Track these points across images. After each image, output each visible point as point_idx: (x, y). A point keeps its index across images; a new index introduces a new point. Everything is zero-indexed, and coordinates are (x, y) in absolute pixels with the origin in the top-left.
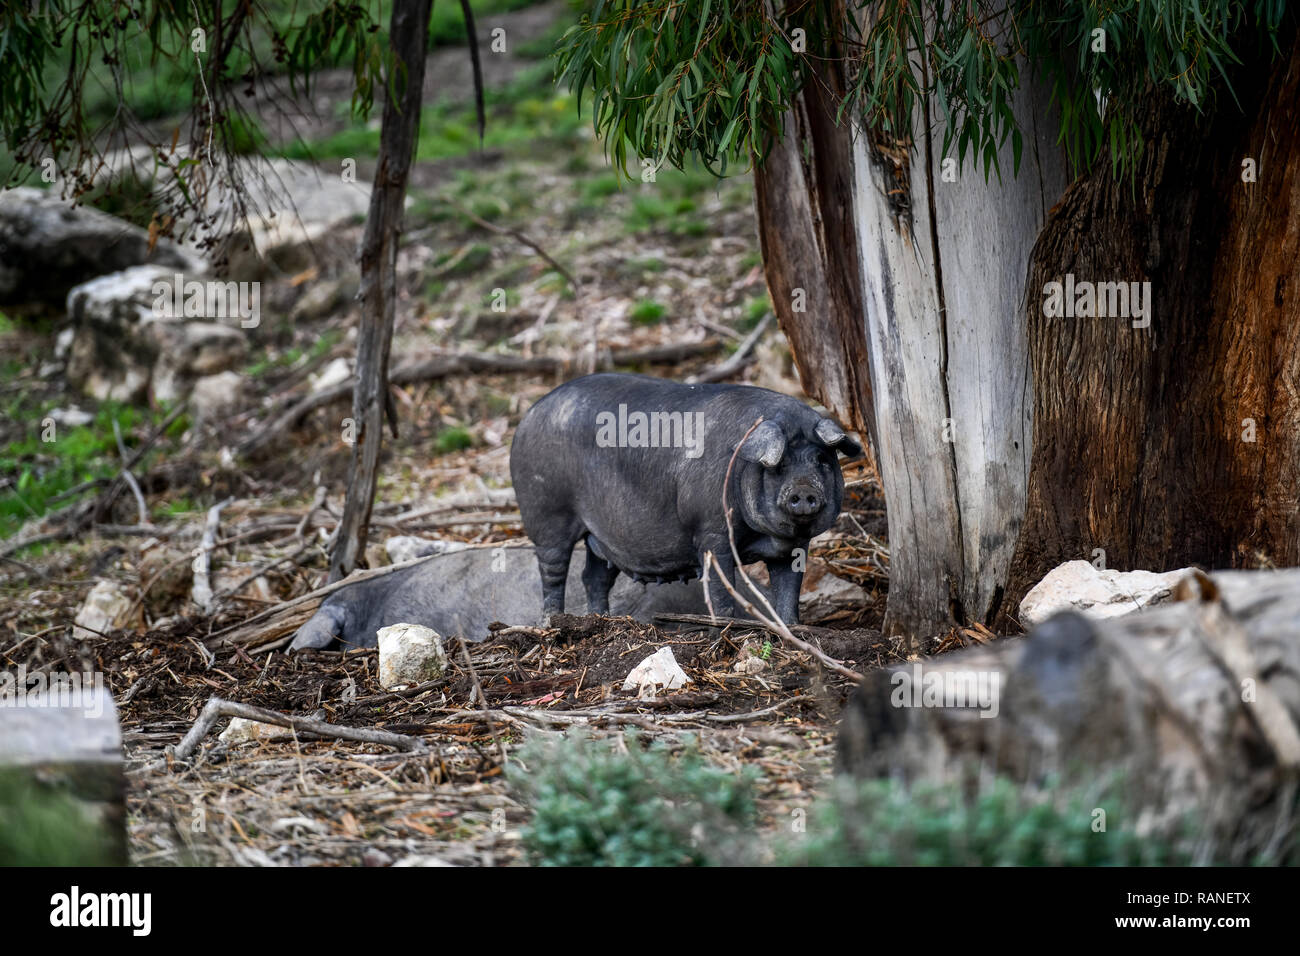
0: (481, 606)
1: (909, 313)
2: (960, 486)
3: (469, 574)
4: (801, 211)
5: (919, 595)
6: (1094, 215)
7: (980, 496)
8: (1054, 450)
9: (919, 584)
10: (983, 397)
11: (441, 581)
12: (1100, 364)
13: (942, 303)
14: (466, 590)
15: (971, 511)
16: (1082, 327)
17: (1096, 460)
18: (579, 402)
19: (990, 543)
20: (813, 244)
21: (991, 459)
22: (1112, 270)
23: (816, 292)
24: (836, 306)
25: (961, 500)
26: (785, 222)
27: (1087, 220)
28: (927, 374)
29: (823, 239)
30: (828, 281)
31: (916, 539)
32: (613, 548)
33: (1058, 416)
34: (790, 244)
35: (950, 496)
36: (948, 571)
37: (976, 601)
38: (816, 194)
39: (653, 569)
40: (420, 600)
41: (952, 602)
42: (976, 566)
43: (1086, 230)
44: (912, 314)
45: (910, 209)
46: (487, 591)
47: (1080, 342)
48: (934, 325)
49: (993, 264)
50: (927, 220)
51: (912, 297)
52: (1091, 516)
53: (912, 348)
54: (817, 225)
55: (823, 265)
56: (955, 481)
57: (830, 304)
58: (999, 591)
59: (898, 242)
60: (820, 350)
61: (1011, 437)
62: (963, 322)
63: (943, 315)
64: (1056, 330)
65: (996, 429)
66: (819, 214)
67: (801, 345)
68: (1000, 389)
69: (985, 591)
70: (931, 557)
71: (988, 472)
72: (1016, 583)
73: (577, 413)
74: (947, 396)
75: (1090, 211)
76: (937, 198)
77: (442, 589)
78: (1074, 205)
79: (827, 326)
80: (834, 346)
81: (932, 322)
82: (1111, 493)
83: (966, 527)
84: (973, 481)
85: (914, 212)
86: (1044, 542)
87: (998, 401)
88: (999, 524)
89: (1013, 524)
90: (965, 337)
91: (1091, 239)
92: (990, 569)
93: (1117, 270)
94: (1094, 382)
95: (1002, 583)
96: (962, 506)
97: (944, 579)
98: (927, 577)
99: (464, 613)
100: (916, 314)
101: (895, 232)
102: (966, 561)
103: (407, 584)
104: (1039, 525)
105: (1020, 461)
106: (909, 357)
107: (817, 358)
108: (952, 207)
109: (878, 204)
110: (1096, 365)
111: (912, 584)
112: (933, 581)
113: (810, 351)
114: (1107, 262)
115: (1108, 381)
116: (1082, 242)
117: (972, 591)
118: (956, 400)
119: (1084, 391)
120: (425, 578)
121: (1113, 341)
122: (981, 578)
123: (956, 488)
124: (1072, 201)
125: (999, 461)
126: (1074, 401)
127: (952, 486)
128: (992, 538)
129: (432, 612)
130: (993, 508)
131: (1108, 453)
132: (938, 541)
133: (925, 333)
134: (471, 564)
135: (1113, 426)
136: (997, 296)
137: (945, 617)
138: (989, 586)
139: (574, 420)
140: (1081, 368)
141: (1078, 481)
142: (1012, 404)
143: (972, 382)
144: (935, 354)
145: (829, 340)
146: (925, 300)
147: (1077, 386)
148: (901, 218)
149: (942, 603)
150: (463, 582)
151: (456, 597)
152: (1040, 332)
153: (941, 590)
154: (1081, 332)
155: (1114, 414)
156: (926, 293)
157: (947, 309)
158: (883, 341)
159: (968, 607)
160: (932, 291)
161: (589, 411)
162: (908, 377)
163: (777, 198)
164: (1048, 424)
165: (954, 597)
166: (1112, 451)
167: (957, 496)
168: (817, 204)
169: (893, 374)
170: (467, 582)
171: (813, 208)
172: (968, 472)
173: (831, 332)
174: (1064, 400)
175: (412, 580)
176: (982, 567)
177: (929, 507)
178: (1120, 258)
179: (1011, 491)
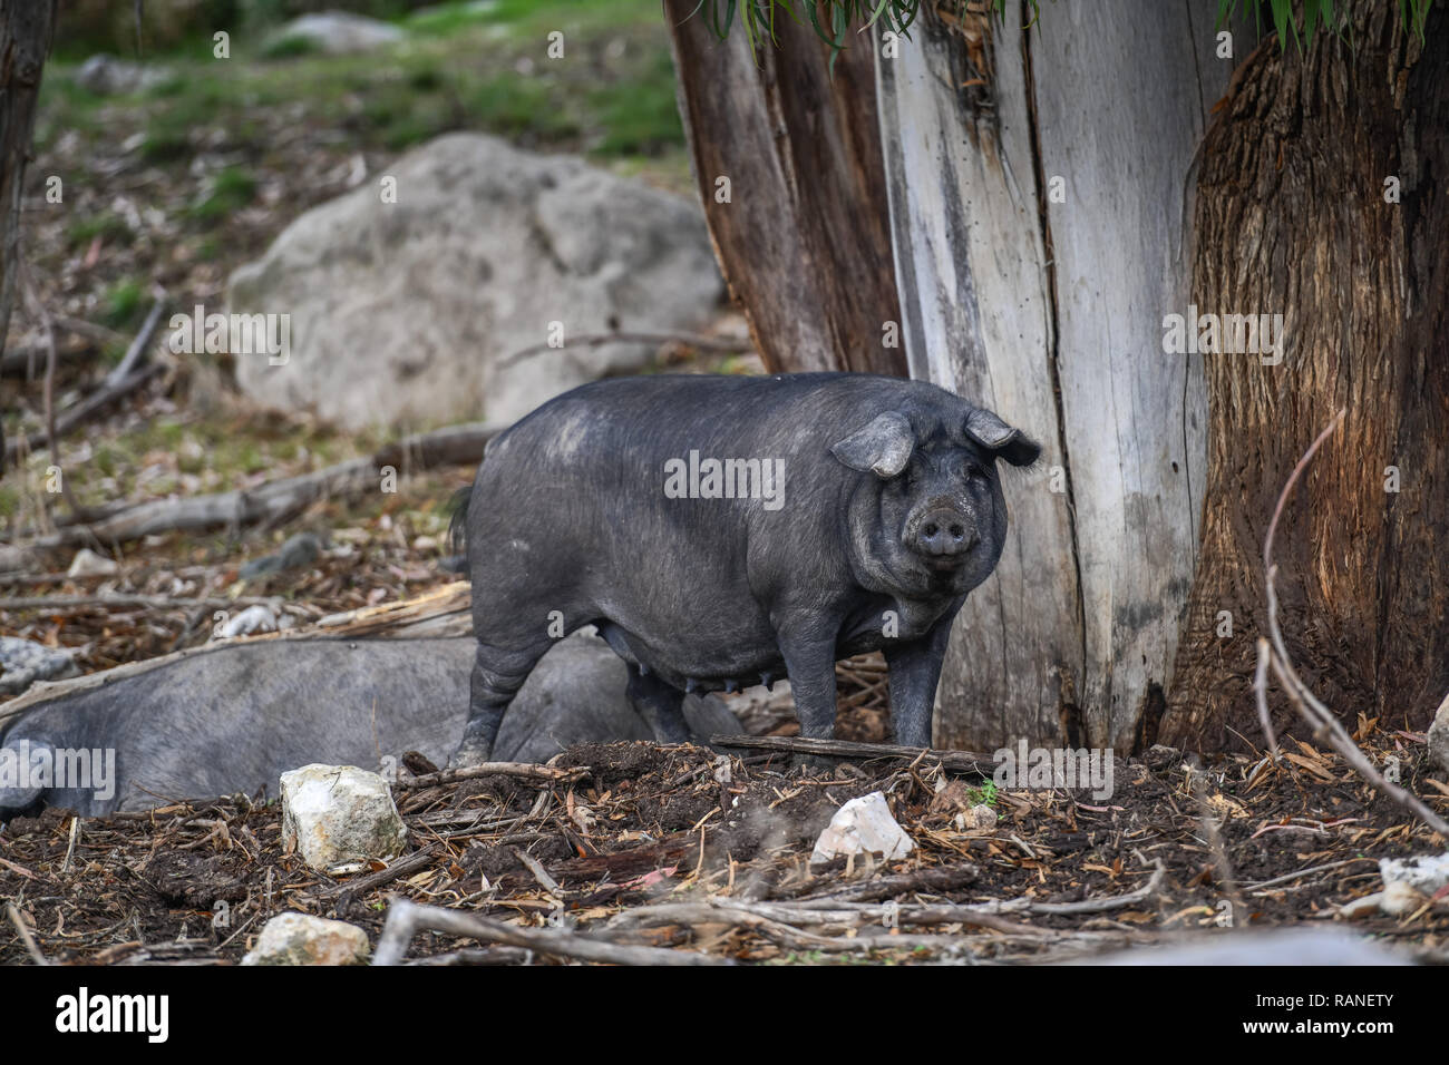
0: (282, 729)
1: (994, 268)
2: (1080, 532)
3: (255, 682)
4: (752, 122)
5: (1005, 697)
6: (1306, 112)
7: (1114, 545)
8: (1258, 473)
9: (1005, 681)
10: (1118, 394)
11: (209, 695)
12: (1331, 341)
13: (1049, 254)
14: (253, 707)
15: (1098, 570)
16: (1299, 284)
17: (1330, 487)
18: (592, 419)
19: (1133, 618)
20: (772, 169)
21: (1132, 489)
22: (1342, 195)
23: (781, 241)
24: (814, 264)
25: (1082, 553)
26: (728, 137)
27: (1296, 121)
28: (1025, 360)
29: (789, 162)
30: (799, 224)
31: (1002, 613)
32: (652, 640)
33: (1263, 420)
34: (737, 169)
35: (1064, 547)
36: (1059, 662)
37: (1106, 706)
38: (776, 91)
39: (720, 668)
40: (180, 724)
41: (1064, 707)
42: (1106, 653)
43: (1295, 133)
44: (1000, 270)
45: (995, 109)
46: (290, 706)
47: (1299, 305)
48: (1037, 288)
49: (1129, 191)
50: (1025, 126)
51: (1000, 244)
52: (1323, 573)
53: (1000, 324)
54: (779, 139)
55: (792, 201)
56: (1072, 524)
57: (805, 260)
58: (1154, 691)
59: (976, 161)
60: (793, 330)
61: (1166, 455)
62: (1082, 281)
63: (1051, 271)
64: (1255, 290)
65: (1142, 445)
66: (782, 123)
67: (764, 322)
68: (1146, 382)
69: (1128, 691)
70: (1028, 640)
71: (1128, 510)
72: (1203, 677)
73: (591, 435)
74: (1058, 395)
75: (1300, 107)
76: (1039, 92)
77: (214, 707)
78: (1263, 99)
79: (801, 294)
80: (816, 323)
81: (1032, 280)
82: (1352, 537)
83: (1091, 592)
84: (1101, 523)
85: (1003, 113)
86: (1249, 614)
87: (1142, 400)
88: (1149, 585)
89: (1174, 588)
90: (1086, 305)
91: (1304, 149)
92: (1136, 656)
93: (1351, 196)
94: (1322, 368)
95: (1158, 677)
96: (1083, 562)
97: (1051, 672)
98: (1020, 671)
99: (253, 742)
100: (1006, 268)
101: (969, 146)
102: (1089, 645)
103: (154, 698)
104: (1240, 588)
105: (1181, 491)
106: (995, 336)
107: (789, 342)
108: (1063, 105)
109: (939, 102)
110: (1324, 342)
111: (991, 681)
112: (1034, 676)
113: (778, 332)
114: (1333, 184)
115: (1344, 365)
116: (1290, 154)
117: (1098, 690)
118: (1074, 400)
119: (1308, 381)
120: (182, 690)
121: (1349, 305)
122: (1118, 670)
123: (1074, 535)
124: (1259, 93)
125: (1148, 490)
126: (1293, 397)
127: (1067, 531)
128: (1137, 611)
129: (201, 743)
130: (1139, 565)
131: (1347, 475)
132: (1041, 615)
133: (1022, 299)
134: (253, 666)
135: (1354, 435)
136: (1137, 241)
137: (1052, 732)
138: (1134, 683)
139: (588, 446)
140: (1301, 347)
141: (1301, 520)
142: (1167, 405)
143: (1099, 373)
144: (1039, 330)
145: (807, 315)
146: (1021, 247)
147: (1296, 374)
148: (982, 123)
149: (1046, 711)
150: (248, 694)
151: (239, 718)
152: (1226, 293)
153: (1045, 689)
154: (1299, 291)
155: (1355, 415)
156: (1023, 238)
157: (1058, 261)
158: (946, 313)
159: (1094, 716)
160: (1031, 234)
161: (611, 430)
162: (992, 366)
163: (714, 100)
164: (1246, 432)
165: (1068, 700)
166: (1354, 474)
167: (1075, 546)
168: (777, 107)
169: (966, 363)
170: (253, 695)
171: (772, 115)
172: (1093, 510)
173: (809, 303)
174: (1275, 395)
175: (160, 692)
176: (1119, 654)
177: (1027, 564)
178: (1354, 177)
179: (1168, 539)
